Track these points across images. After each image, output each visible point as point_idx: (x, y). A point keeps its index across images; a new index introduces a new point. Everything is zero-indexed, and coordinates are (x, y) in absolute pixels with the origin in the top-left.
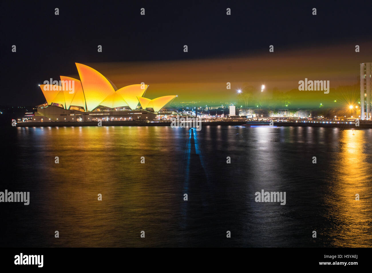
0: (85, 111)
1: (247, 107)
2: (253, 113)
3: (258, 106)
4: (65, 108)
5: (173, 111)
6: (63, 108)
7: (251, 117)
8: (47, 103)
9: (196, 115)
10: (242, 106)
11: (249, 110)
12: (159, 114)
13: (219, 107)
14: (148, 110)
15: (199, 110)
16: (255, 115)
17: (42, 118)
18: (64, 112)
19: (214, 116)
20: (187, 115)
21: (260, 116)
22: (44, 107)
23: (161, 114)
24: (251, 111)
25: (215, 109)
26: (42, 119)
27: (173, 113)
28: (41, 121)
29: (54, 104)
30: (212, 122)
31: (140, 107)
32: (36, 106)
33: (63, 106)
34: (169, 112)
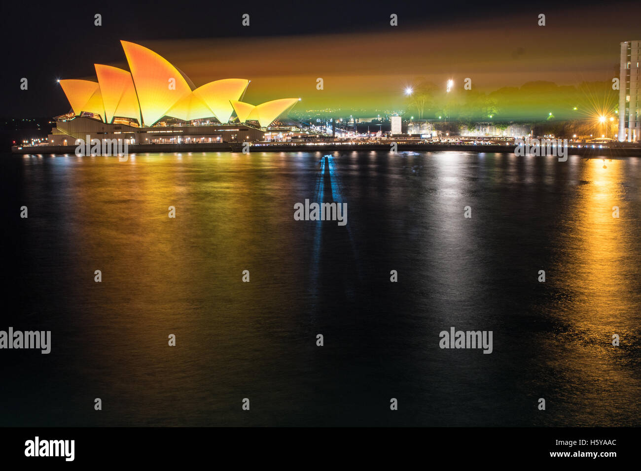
0: (140, 127)
1: (421, 119)
2: (432, 130)
3: (440, 118)
4: (104, 122)
5: (293, 126)
6: (101, 121)
7: (429, 136)
8: (73, 111)
9: (334, 134)
10: (412, 118)
11: (425, 125)
12: (268, 131)
13: (373, 119)
14: (249, 125)
15: (339, 123)
16: (435, 133)
17: (65, 138)
18: (103, 128)
19: (365, 135)
20: (318, 132)
21: (444, 135)
22: (68, 119)
23: (272, 131)
24: (429, 126)
25: (367, 123)
26: (66, 141)
27: (294, 129)
28: (63, 144)
29: (85, 114)
30: (361, 146)
31: (235, 119)
32: (54, 118)
33: (101, 118)
34: (285, 128)
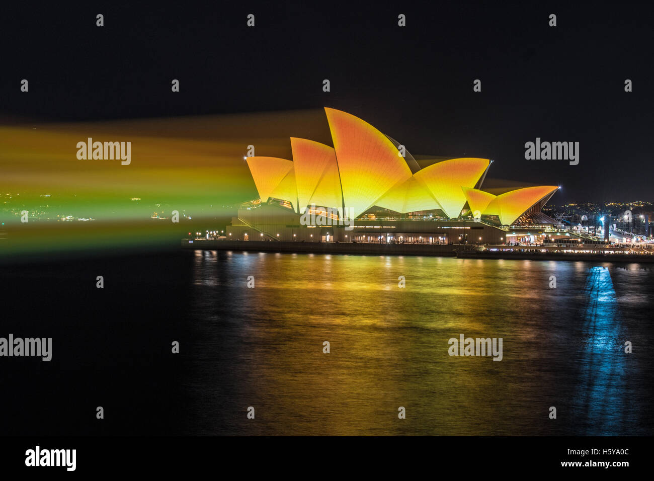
4: (296, 211)
5: (548, 224)
6: (292, 210)
8: (259, 197)
9: (606, 237)
12: (511, 231)
14: (486, 221)
18: (295, 220)
22: (254, 207)
23: (517, 231)
26: (246, 235)
27: (548, 229)
28: (243, 238)
29: (274, 200)
30: (644, 256)
31: (467, 213)
33: (292, 206)
34: (536, 227)
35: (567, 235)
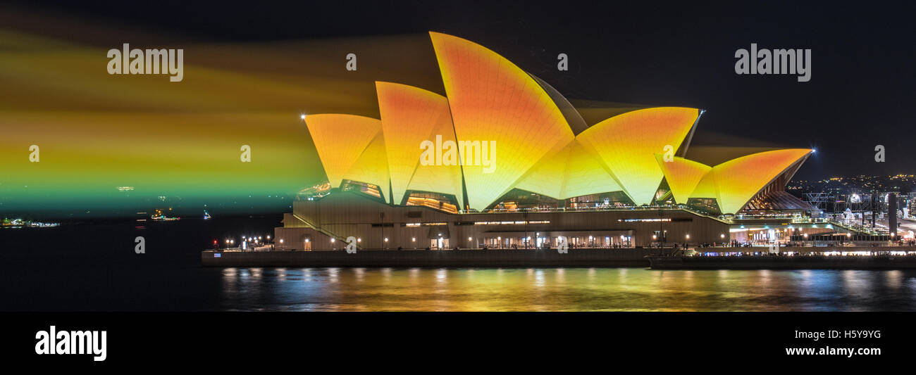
0: (461, 212)
4: (388, 201)
5: (796, 211)
6: (382, 199)
8: (326, 179)
12: (738, 223)
14: (695, 209)
17: (308, 236)
18: (386, 214)
22: (319, 195)
23: (746, 223)
26: (308, 241)
27: (797, 218)
28: (302, 247)
29: (351, 185)
31: (666, 196)
33: (381, 193)
34: (778, 216)
35: (829, 226)
